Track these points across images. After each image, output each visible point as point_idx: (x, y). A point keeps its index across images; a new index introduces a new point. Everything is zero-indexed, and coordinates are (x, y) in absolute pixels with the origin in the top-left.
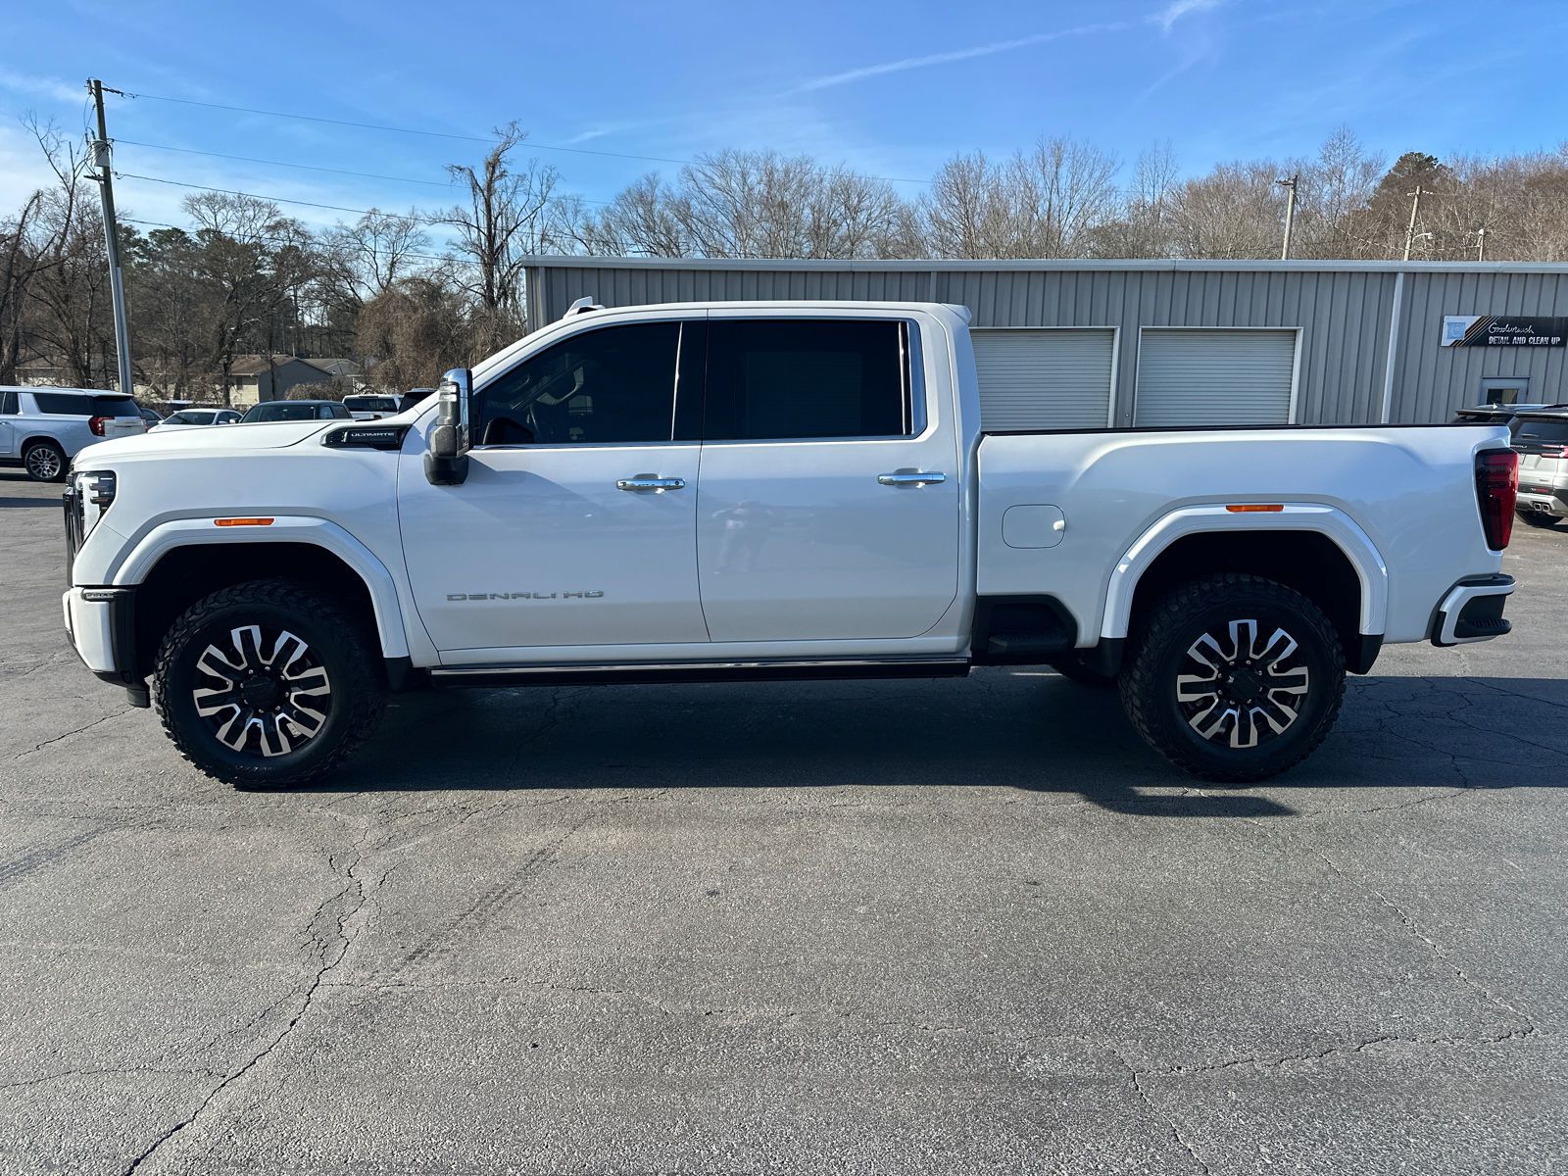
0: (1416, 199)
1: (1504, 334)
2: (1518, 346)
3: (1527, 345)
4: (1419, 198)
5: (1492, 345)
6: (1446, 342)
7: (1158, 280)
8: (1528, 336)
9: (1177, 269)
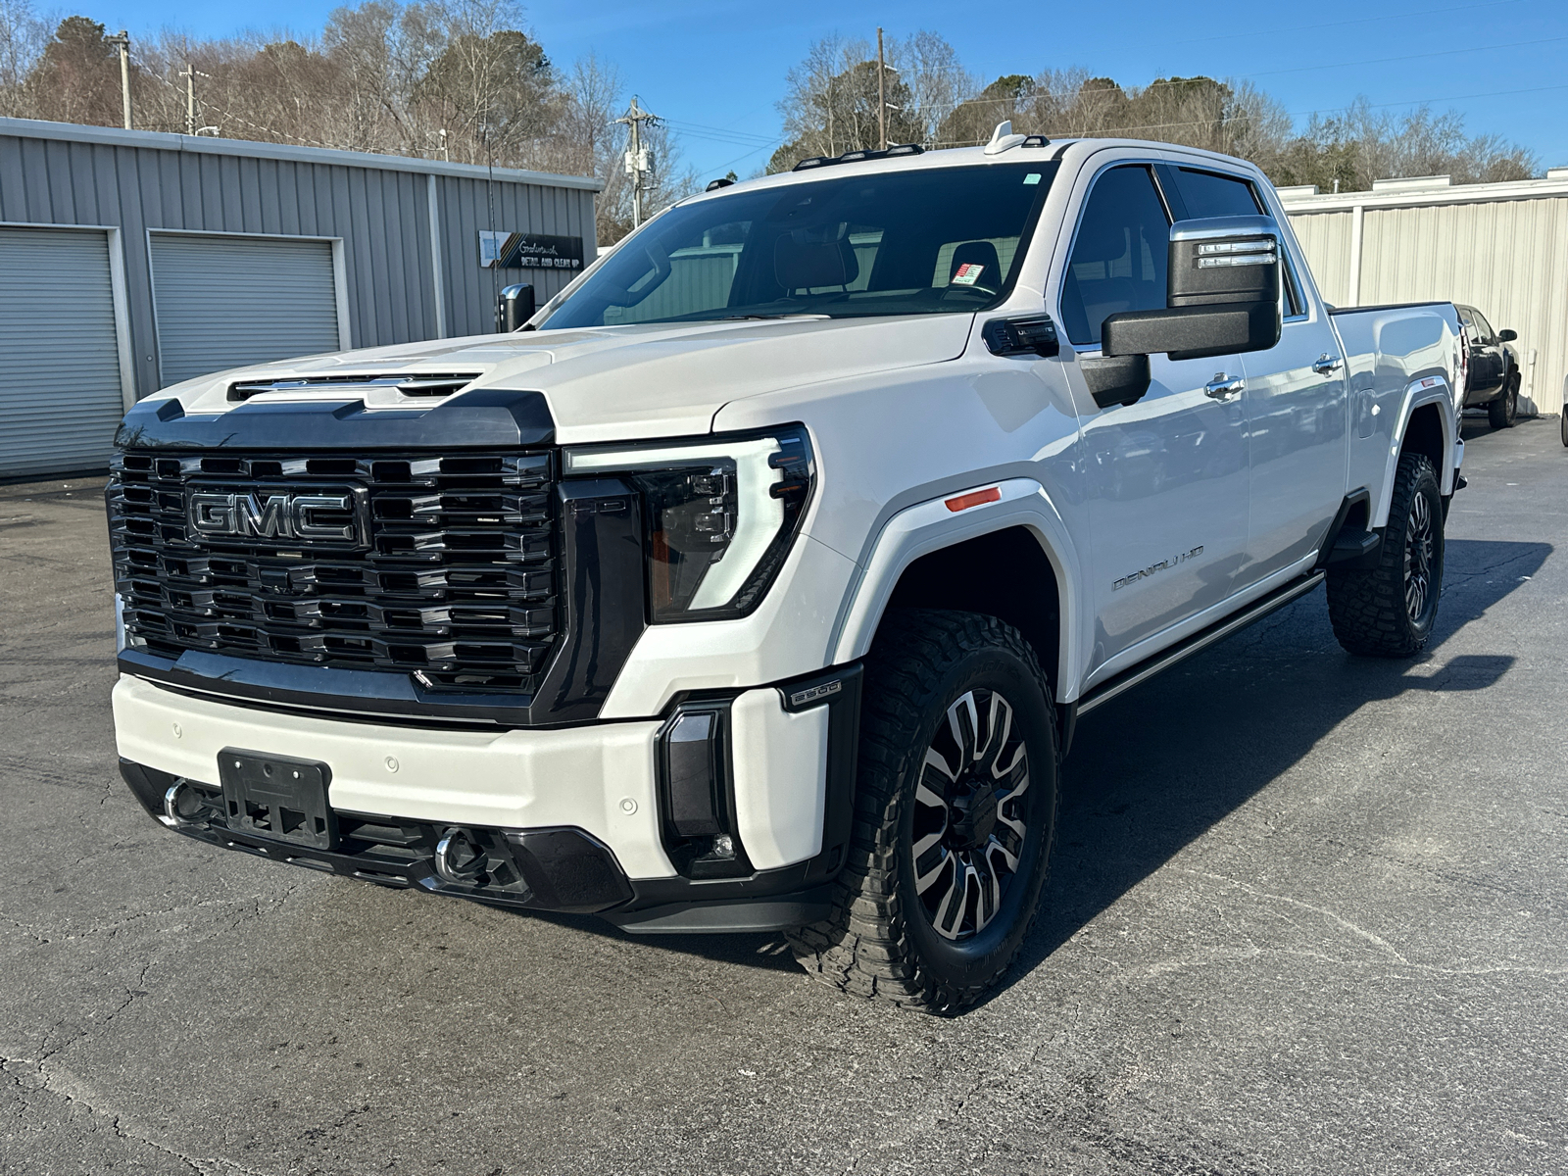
0: (190, 81)
1: (533, 255)
2: (546, 268)
3: (554, 268)
4: (193, 80)
5: (525, 267)
6: (486, 263)
7: (159, 162)
8: (553, 257)
9: (186, 148)
